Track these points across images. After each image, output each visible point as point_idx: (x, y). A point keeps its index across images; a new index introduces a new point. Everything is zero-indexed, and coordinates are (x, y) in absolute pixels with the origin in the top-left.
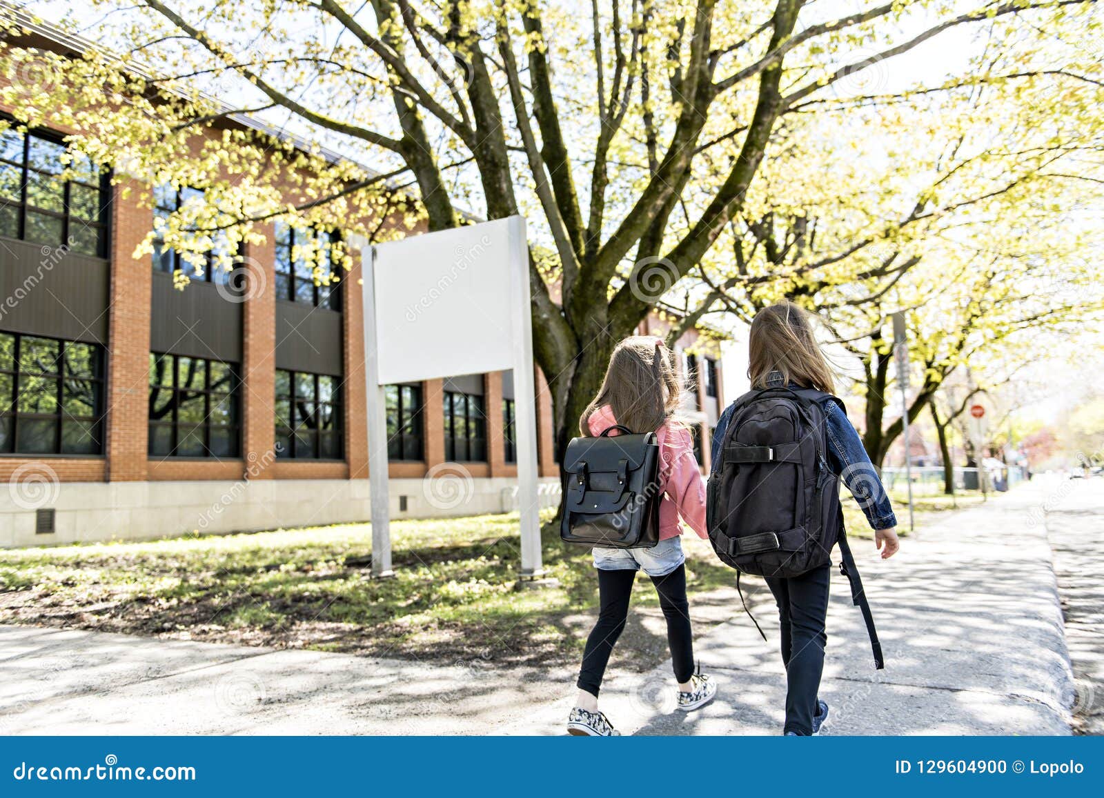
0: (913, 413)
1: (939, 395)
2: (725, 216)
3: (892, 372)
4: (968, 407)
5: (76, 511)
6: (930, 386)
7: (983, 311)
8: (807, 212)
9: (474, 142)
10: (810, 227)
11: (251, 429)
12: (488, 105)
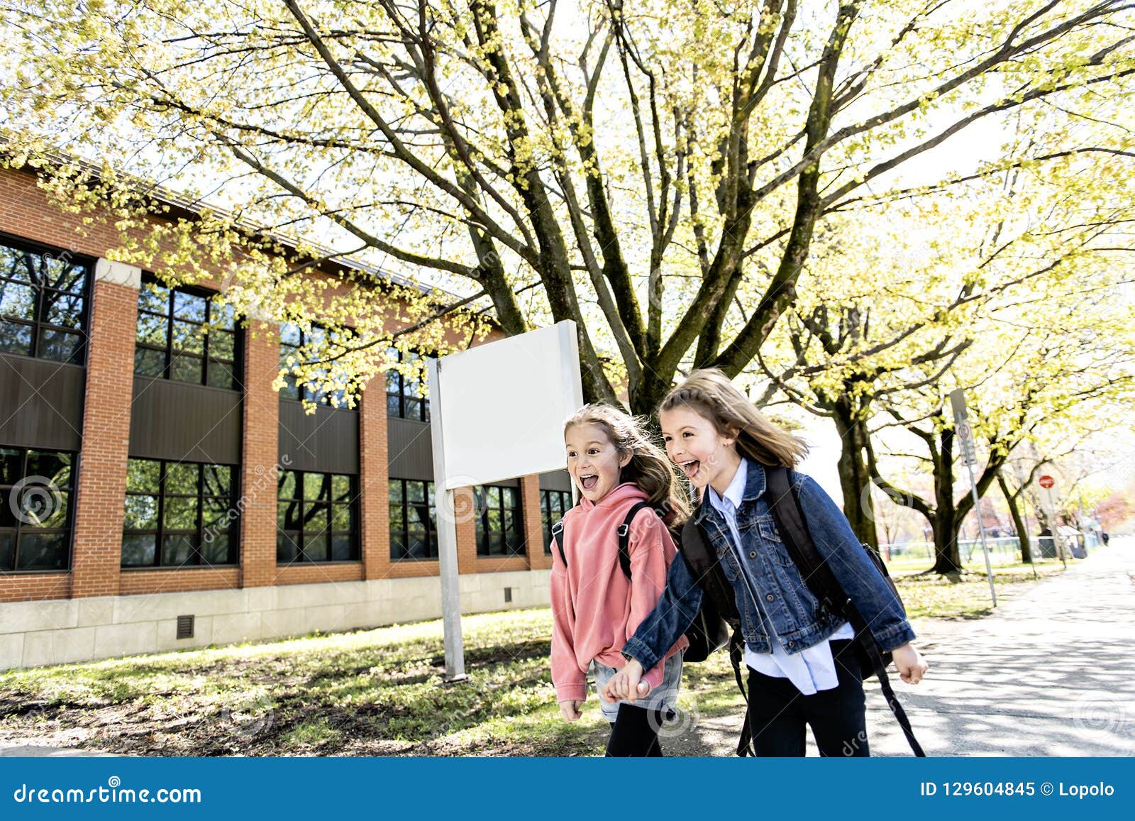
0: (982, 486)
1: (1005, 468)
2: (776, 311)
3: (956, 451)
4: (1036, 478)
5: (212, 616)
6: (996, 460)
7: (1042, 386)
8: (856, 304)
9: (539, 263)
10: (863, 319)
11: (368, 533)
12: (549, 229)
